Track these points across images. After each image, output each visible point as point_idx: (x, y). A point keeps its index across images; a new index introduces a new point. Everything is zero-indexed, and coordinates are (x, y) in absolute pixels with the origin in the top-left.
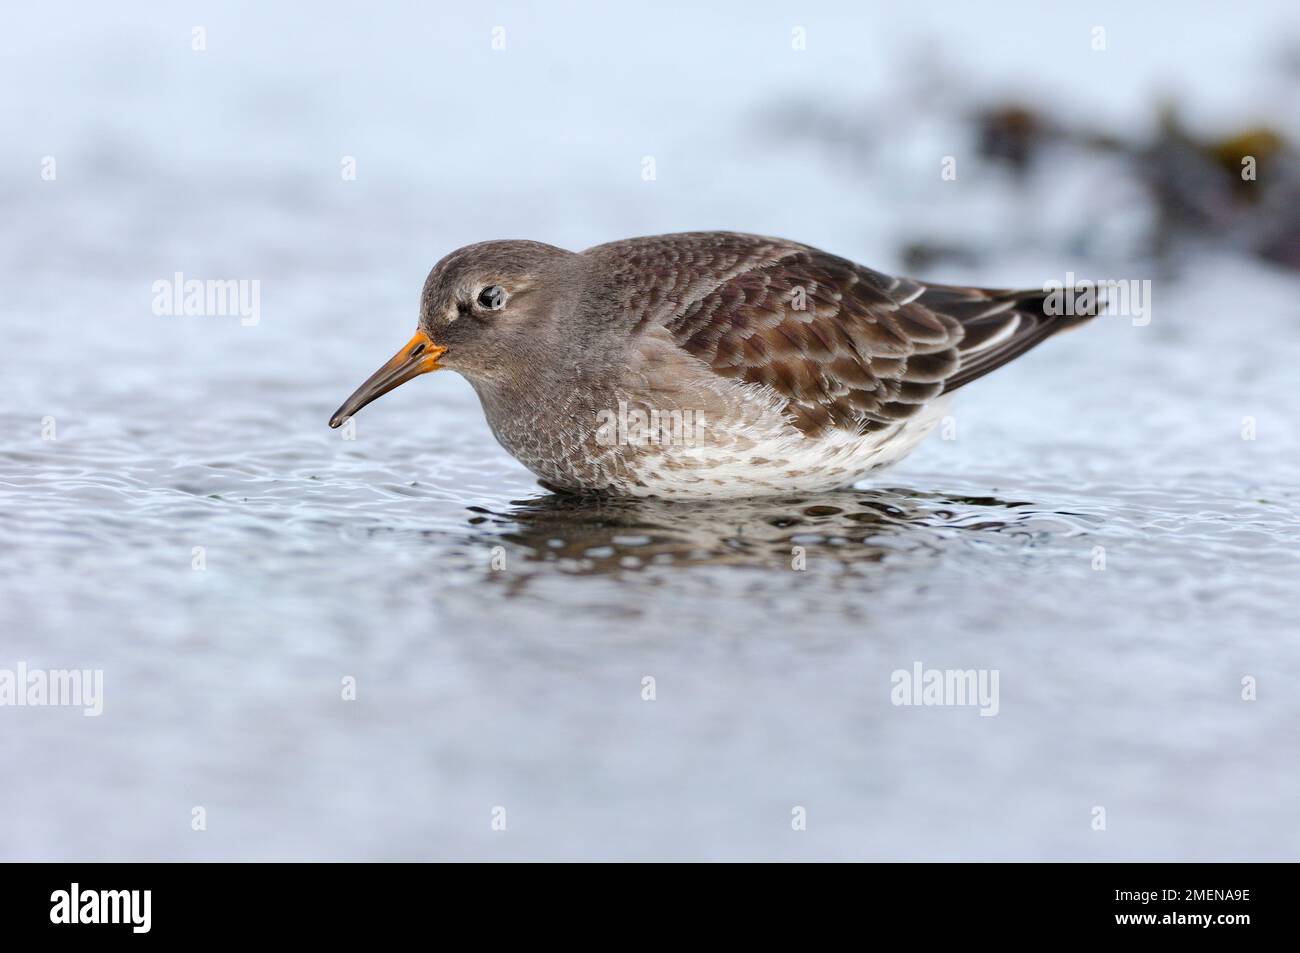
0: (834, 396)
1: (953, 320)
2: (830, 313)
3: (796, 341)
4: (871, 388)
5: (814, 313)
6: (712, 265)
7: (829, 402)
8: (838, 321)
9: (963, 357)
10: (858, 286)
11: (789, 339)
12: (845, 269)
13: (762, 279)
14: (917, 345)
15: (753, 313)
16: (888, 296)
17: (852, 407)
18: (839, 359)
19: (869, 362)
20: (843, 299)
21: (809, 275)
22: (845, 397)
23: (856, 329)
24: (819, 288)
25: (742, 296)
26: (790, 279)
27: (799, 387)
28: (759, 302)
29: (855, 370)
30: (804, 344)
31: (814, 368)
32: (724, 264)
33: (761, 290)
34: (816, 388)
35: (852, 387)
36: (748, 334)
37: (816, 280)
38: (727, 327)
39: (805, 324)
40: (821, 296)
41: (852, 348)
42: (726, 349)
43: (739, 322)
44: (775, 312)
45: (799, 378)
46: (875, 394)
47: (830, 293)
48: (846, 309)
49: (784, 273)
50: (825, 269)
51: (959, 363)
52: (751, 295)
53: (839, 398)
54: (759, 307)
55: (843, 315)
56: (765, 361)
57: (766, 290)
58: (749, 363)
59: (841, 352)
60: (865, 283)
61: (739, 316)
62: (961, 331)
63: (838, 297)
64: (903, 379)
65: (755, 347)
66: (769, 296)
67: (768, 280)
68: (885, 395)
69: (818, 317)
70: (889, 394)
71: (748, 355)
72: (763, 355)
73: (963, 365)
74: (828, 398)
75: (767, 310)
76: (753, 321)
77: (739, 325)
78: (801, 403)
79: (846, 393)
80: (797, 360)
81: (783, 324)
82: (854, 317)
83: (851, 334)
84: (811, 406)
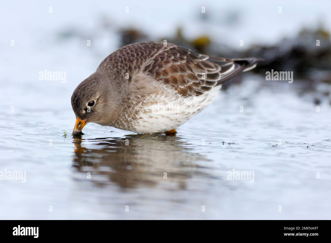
0: (189, 84)
1: (217, 65)
2: (184, 62)
3: (176, 70)
4: (198, 82)
5: (180, 62)
6: (149, 54)
7: (187, 86)
8: (187, 64)
9: (221, 75)
10: (190, 55)
11: (174, 70)
12: (186, 51)
13: (164, 54)
14: (209, 71)
15: (164, 63)
16: (199, 58)
17: (194, 87)
18: (189, 74)
19: (196, 75)
20: (187, 58)
21: (177, 52)
22: (191, 84)
23: (192, 65)
24: (180, 55)
25: (160, 59)
26: (172, 53)
27: (179, 82)
28: (165, 60)
29: (193, 77)
30: (179, 70)
31: (182, 77)
32: (153, 53)
33: (165, 57)
34: (184, 82)
35: (193, 82)
36: (163, 69)
37: (179, 53)
38: (157, 68)
39: (178, 65)
40: (181, 57)
41: (192, 71)
42: (158, 74)
43: (160, 66)
44: (170, 63)
45: (179, 80)
46: (199, 83)
47: (183, 56)
48: (188, 60)
49: (170, 52)
50: (181, 50)
51: (220, 77)
52: (162, 59)
53: (190, 85)
54: (165, 61)
55: (188, 62)
56: (169, 77)
57: (166, 57)
58: (164, 77)
59: (189, 72)
60: (192, 54)
61: (160, 65)
62: (220, 69)
63: (185, 57)
64: (206, 80)
65: (165, 73)
66: (167, 58)
67: (166, 54)
68: (202, 84)
69: (181, 63)
70: (203, 84)
71: (164, 75)
72: (168, 75)
73: (221, 78)
74: (187, 84)
75: (167, 62)
76: (164, 65)
77: (160, 67)
78: (180, 87)
79: (192, 83)
80: (178, 75)
81: (172, 66)
82: (191, 62)
83: (191, 67)
84: (183, 87)
